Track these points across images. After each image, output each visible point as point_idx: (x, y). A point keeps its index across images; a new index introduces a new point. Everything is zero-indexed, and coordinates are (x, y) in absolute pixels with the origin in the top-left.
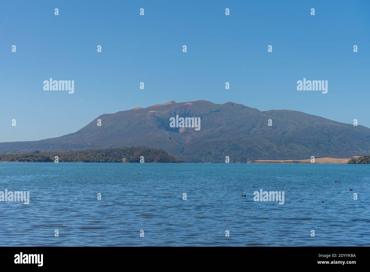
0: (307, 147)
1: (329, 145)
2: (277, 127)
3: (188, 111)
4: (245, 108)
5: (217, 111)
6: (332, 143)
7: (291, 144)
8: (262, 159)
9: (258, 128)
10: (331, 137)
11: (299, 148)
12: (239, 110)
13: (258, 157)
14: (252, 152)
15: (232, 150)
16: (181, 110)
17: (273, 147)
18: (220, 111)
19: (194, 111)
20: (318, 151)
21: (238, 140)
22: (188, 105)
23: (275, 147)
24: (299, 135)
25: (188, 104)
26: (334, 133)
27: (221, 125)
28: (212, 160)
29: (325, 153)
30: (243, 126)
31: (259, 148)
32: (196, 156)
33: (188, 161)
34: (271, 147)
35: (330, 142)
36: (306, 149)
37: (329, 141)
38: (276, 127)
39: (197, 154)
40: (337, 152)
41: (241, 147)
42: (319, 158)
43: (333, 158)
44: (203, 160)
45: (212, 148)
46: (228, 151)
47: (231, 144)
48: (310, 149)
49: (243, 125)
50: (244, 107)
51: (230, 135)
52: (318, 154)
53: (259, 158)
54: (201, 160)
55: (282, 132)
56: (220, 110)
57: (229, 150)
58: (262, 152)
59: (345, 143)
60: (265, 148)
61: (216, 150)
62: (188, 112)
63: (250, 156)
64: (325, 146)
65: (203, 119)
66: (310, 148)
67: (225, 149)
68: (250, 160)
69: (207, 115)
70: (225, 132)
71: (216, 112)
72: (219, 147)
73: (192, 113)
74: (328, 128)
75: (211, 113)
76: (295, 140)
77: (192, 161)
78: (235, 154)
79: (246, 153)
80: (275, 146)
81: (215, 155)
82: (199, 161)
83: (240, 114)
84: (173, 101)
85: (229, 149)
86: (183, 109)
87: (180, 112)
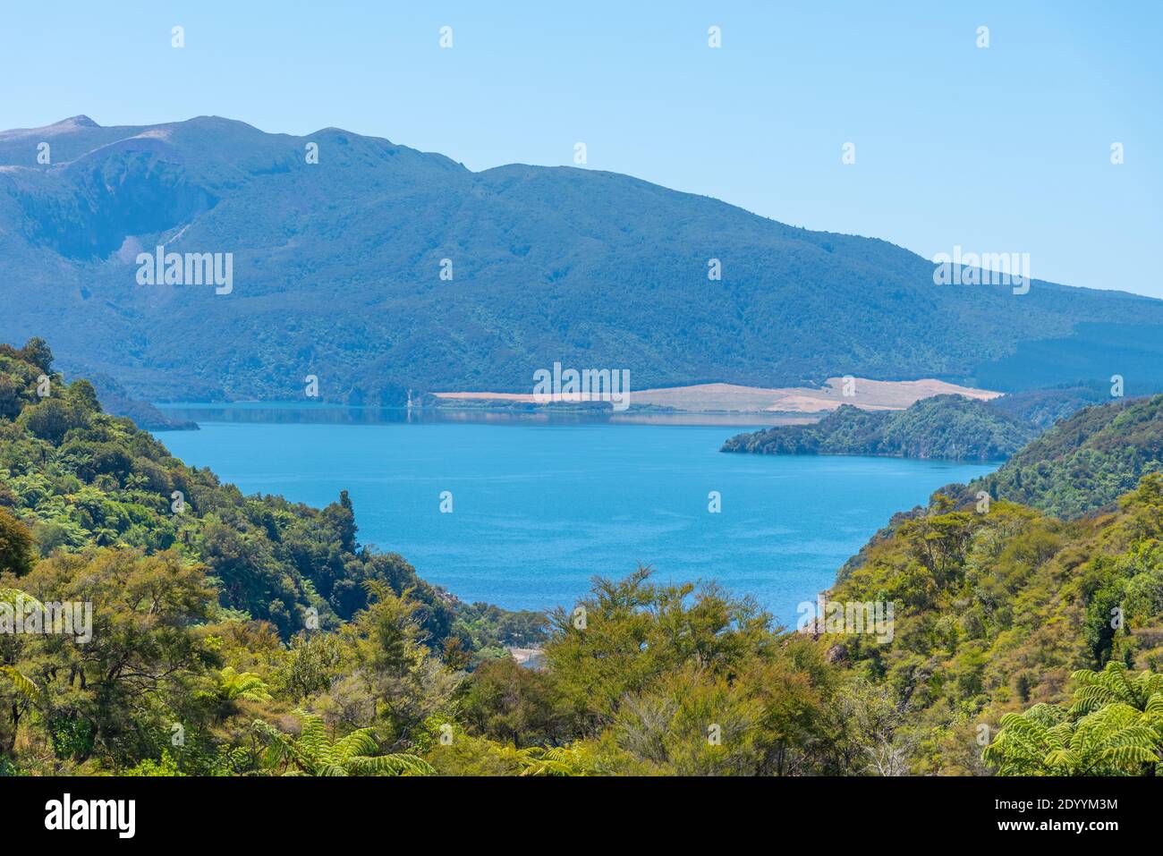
0: (645, 337)
1: (734, 331)
2: (530, 247)
3: (151, 166)
4: (396, 154)
5: (276, 169)
6: (747, 321)
7: (583, 325)
8: (466, 387)
9: (451, 249)
10: (747, 297)
11: (614, 343)
12: (371, 165)
13: (451, 381)
14: (425, 357)
15: (346, 349)
16: (123, 163)
17: (511, 339)
18: (289, 171)
19: (179, 170)
20: (689, 357)
21: (368, 304)
22: (152, 140)
23: (517, 339)
24: (616, 286)
25: (152, 134)
26: (758, 279)
27: (294, 233)
28: (263, 391)
29: (714, 364)
30: (388, 240)
31: (455, 343)
32: (199, 370)
33: (169, 398)
34: (500, 339)
35: (740, 317)
36: (641, 347)
37: (739, 313)
38: (528, 249)
39: (204, 362)
40: (768, 360)
41: (380, 338)
42: (692, 384)
43: (746, 385)
44: (226, 389)
45: (263, 341)
46: (329, 352)
47: (339, 325)
48: (656, 346)
49: (389, 235)
50: (391, 153)
51: (337, 280)
52: (691, 368)
53: (450, 385)
54: (221, 392)
55: (548, 272)
56: (291, 168)
57: (334, 346)
58: (466, 361)
59: (799, 321)
60: (477, 344)
61: (278, 348)
62: (152, 173)
63: (419, 375)
64: (719, 335)
65: (219, 206)
66: (658, 344)
67: (315, 345)
68: (415, 395)
69: (235, 186)
70: (313, 263)
71: (272, 172)
72: (292, 334)
73: (171, 176)
74: (736, 258)
75: (251, 176)
76: (598, 311)
77: (187, 394)
78: (356, 365)
79: (400, 363)
80: (516, 334)
81: (277, 368)
82: (213, 396)
83: (377, 185)
84: (84, 117)
85: (331, 343)
86: (133, 157)
87: (122, 171)
